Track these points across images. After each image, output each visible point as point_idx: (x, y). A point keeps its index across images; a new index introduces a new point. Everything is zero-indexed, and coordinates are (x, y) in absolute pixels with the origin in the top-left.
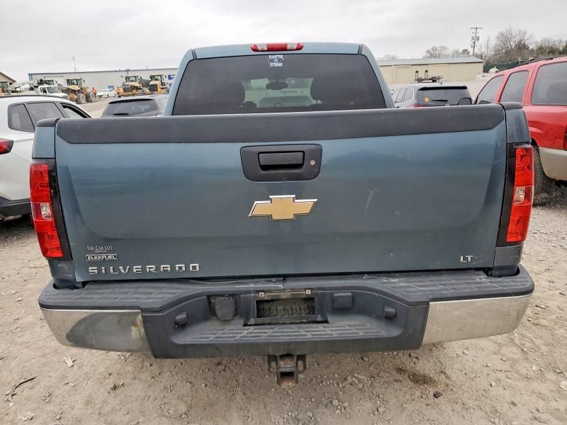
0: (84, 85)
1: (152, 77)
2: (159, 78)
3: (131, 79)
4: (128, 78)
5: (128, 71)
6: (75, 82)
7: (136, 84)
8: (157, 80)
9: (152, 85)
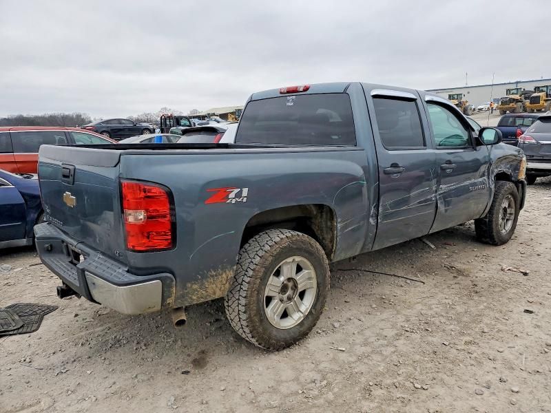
0: (463, 99)
1: (537, 89)
2: (545, 89)
3: (512, 92)
4: (508, 91)
5: (517, 83)
6: (456, 97)
7: (517, 97)
8: (542, 91)
9: (533, 97)
